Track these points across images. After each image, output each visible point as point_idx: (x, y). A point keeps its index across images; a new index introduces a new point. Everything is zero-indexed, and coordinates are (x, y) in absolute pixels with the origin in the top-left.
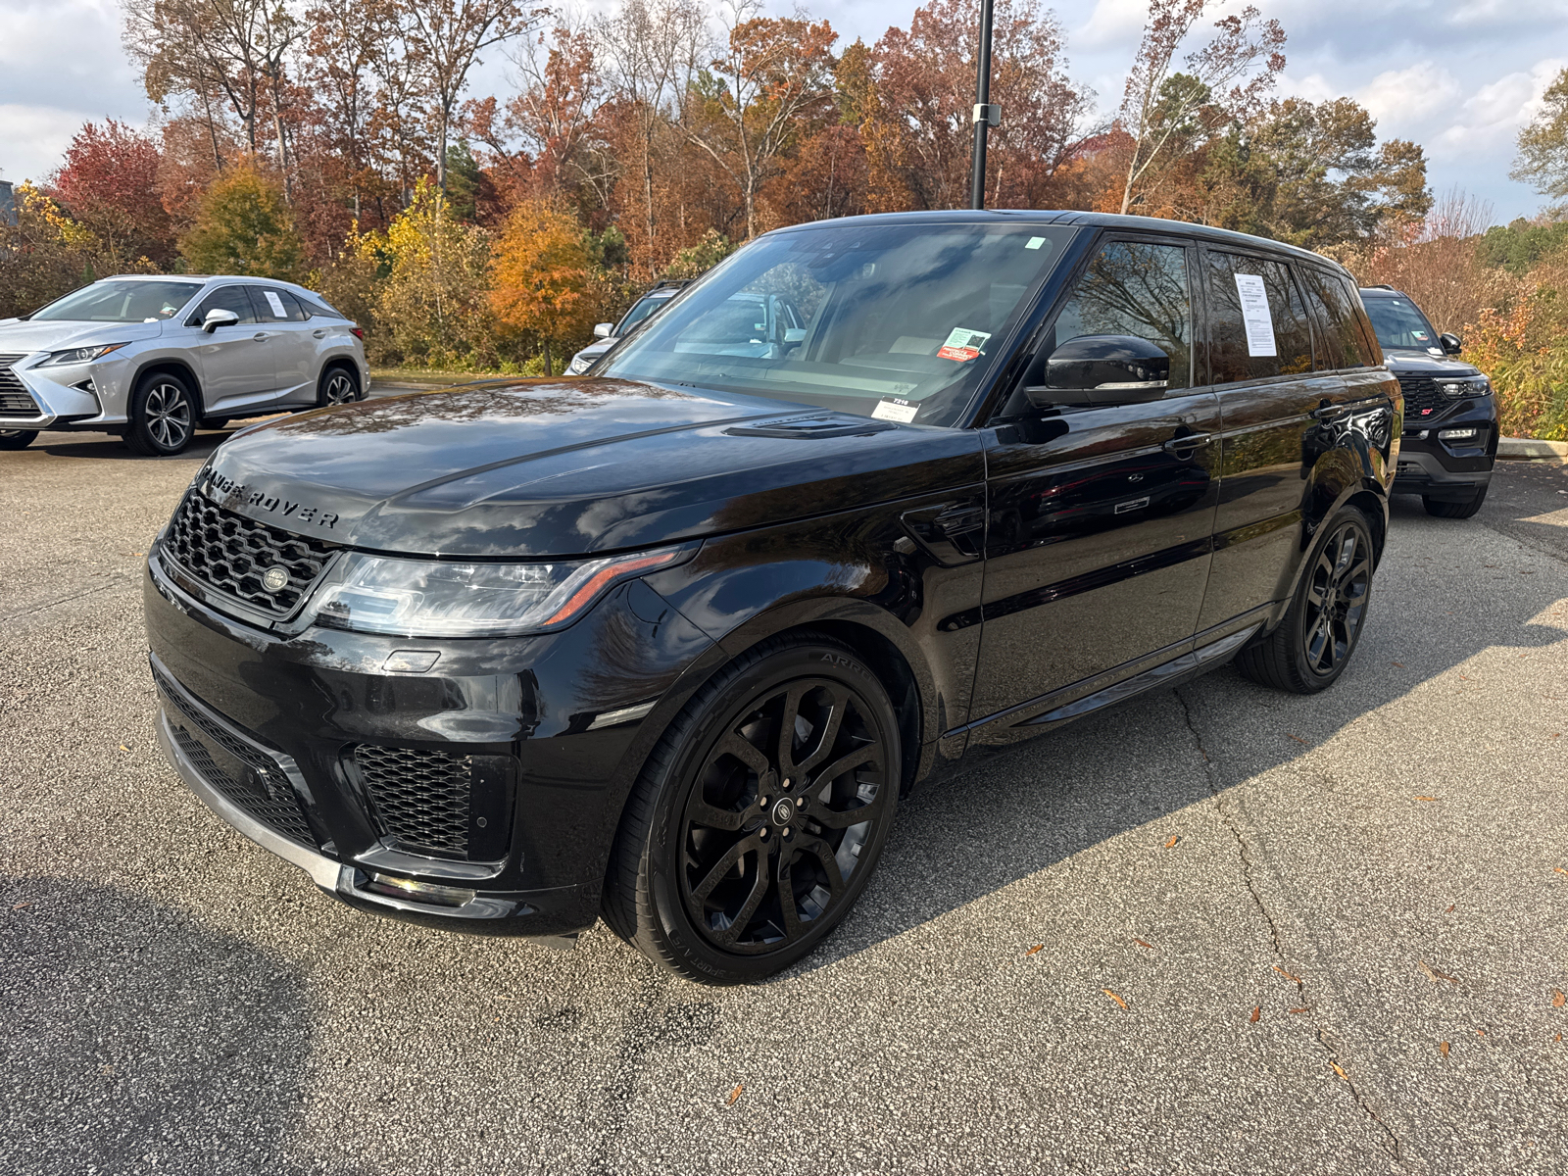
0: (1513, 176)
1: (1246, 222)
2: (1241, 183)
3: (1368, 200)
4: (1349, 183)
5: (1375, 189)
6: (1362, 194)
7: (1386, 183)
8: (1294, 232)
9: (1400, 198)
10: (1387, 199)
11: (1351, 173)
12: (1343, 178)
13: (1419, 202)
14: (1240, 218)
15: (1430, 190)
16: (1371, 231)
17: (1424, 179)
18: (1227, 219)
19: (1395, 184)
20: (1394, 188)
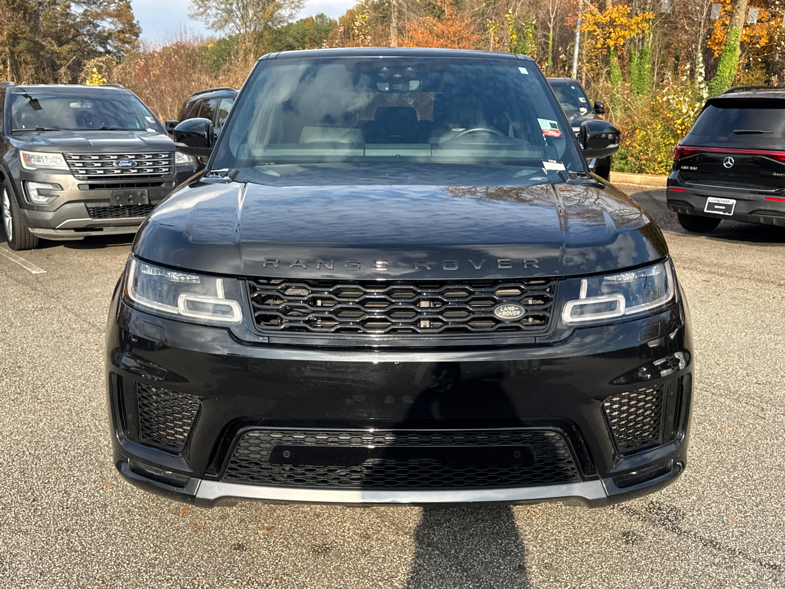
0: (192, 17)
1: (25, 38)
2: (14, 9)
3: (99, 26)
4: (85, 14)
5: (103, 19)
6: (95, 22)
7: (110, 15)
8: (59, 46)
9: (120, 26)
10: (112, 27)
11: (85, 7)
12: (81, 10)
13: (133, 30)
14: (19, 35)
15: (138, 22)
16: (105, 47)
17: (132, 14)
18: (10, 35)
19: (115, 17)
20: (116, 19)
